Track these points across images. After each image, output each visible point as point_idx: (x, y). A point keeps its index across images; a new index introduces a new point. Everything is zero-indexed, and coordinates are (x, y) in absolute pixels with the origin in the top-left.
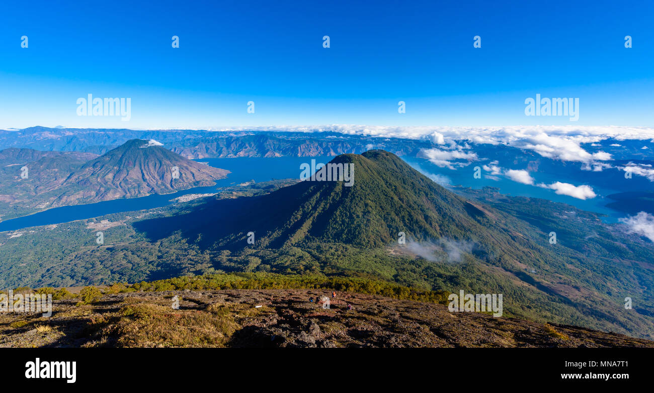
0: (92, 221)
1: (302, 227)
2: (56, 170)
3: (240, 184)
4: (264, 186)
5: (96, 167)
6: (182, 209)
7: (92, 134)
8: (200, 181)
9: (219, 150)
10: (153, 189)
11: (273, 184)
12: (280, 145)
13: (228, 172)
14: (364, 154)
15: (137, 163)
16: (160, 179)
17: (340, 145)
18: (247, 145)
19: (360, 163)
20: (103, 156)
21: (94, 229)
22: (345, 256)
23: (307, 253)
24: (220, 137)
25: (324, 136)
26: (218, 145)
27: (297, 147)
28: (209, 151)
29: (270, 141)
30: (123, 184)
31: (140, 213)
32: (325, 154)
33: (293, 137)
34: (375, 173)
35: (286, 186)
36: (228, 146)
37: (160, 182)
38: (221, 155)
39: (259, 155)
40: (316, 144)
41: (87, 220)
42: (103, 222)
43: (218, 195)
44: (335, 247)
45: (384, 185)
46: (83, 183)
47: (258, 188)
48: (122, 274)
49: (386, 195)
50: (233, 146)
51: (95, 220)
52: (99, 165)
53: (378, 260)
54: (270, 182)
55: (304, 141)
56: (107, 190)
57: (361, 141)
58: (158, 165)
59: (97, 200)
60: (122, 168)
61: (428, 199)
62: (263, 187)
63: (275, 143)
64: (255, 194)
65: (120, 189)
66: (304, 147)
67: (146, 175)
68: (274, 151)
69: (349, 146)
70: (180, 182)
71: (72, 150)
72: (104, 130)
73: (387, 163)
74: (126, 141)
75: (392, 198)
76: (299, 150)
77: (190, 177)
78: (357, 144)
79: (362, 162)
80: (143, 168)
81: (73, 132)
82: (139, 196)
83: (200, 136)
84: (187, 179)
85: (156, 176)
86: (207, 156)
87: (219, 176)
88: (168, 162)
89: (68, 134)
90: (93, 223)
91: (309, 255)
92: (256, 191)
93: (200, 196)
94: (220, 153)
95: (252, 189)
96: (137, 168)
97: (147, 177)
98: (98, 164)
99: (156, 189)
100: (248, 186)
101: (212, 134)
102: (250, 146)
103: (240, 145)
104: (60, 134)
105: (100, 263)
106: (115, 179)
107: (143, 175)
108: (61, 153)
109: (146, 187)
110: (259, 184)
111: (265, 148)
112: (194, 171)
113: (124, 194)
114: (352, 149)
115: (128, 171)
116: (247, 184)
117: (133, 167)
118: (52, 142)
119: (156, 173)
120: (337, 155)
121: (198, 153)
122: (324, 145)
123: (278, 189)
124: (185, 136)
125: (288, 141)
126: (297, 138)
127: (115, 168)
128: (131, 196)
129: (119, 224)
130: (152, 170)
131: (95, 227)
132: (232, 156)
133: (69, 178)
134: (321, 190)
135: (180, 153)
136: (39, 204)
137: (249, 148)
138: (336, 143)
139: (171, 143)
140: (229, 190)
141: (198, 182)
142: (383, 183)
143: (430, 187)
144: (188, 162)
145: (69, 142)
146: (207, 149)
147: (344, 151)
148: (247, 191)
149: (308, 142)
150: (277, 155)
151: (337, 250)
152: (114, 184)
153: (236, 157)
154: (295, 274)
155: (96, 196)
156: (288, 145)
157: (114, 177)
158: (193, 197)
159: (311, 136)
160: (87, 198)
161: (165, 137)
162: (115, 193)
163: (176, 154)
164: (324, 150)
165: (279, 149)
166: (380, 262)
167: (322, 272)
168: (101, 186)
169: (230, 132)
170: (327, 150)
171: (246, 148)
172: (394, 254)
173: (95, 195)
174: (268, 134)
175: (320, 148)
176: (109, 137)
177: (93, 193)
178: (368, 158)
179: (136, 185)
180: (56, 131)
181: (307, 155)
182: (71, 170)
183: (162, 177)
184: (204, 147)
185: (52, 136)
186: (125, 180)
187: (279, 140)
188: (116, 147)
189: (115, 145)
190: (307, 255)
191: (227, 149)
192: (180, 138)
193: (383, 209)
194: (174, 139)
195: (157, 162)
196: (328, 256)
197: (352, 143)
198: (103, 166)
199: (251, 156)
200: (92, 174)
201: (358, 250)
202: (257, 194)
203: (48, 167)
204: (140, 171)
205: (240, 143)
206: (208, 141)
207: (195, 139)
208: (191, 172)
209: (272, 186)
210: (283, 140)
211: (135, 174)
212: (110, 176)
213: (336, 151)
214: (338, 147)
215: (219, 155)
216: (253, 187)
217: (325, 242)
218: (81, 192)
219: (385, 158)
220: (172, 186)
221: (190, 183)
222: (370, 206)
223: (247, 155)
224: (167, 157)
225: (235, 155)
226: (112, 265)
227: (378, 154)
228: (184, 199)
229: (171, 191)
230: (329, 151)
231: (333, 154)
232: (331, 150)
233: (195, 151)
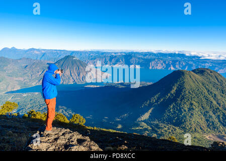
1: (148, 112)
2: (39, 68)
7: (51, 52)
10: (75, 80)
12: (139, 61)
14: (194, 71)
15: (69, 67)
17: (177, 63)
19: (190, 76)
20: (56, 63)
22: (173, 133)
23: (150, 127)
24: (107, 55)
26: (105, 59)
27: (150, 63)
29: (133, 59)
30: (63, 77)
32: (167, 68)
33: (147, 57)
34: (201, 84)
36: (111, 60)
37: (78, 78)
40: (162, 62)
44: (168, 127)
45: (207, 93)
49: (207, 100)
50: (113, 61)
53: (196, 140)
55: (154, 59)
58: (77, 69)
63: (136, 60)
66: (154, 63)
69: (184, 64)
71: (44, 59)
72: (56, 50)
73: (211, 78)
74: (65, 56)
75: (212, 102)
76: (151, 65)
78: (190, 63)
79: (192, 77)
81: (45, 51)
82: (69, 84)
83: (97, 55)
85: (76, 74)
88: (82, 68)
89: (43, 52)
92: (123, 87)
95: (121, 86)
96: (69, 69)
97: (72, 74)
100: (119, 84)
101: (103, 53)
102: (122, 60)
108: (40, 61)
109: (72, 79)
110: (125, 83)
111: (131, 62)
113: (63, 82)
114: (186, 66)
115: (65, 71)
118: (37, 55)
120: (175, 69)
122: (167, 63)
124: (90, 54)
125: (144, 59)
126: (150, 57)
130: (75, 71)
133: (43, 72)
136: (32, 83)
138: (175, 61)
139: (84, 58)
142: (206, 91)
145: (43, 56)
147: (180, 67)
151: (169, 129)
156: (144, 62)
161: (81, 54)
163: (85, 64)
164: (167, 65)
165: (138, 64)
169: (112, 53)
171: (120, 62)
172: (209, 139)
175: (164, 64)
176: (58, 54)
178: (196, 74)
179: (68, 78)
180: (38, 50)
181: (155, 68)
182: (43, 68)
183: (79, 75)
186: (64, 75)
187: (139, 58)
189: (60, 58)
191: (110, 62)
192: (88, 55)
193: (203, 108)
194: (85, 55)
195: (77, 67)
196: (163, 131)
201: (183, 131)
203: (36, 67)
204: (70, 71)
205: (117, 59)
206: (101, 57)
207: (94, 56)
210: (141, 58)
211: (67, 72)
213: (174, 67)
216: (122, 84)
217: (162, 123)
219: (209, 75)
220: (83, 80)
224: (82, 65)
227: (205, 71)
229: (82, 83)
230: (170, 66)
231: (172, 68)
232: (172, 66)
233: (94, 62)
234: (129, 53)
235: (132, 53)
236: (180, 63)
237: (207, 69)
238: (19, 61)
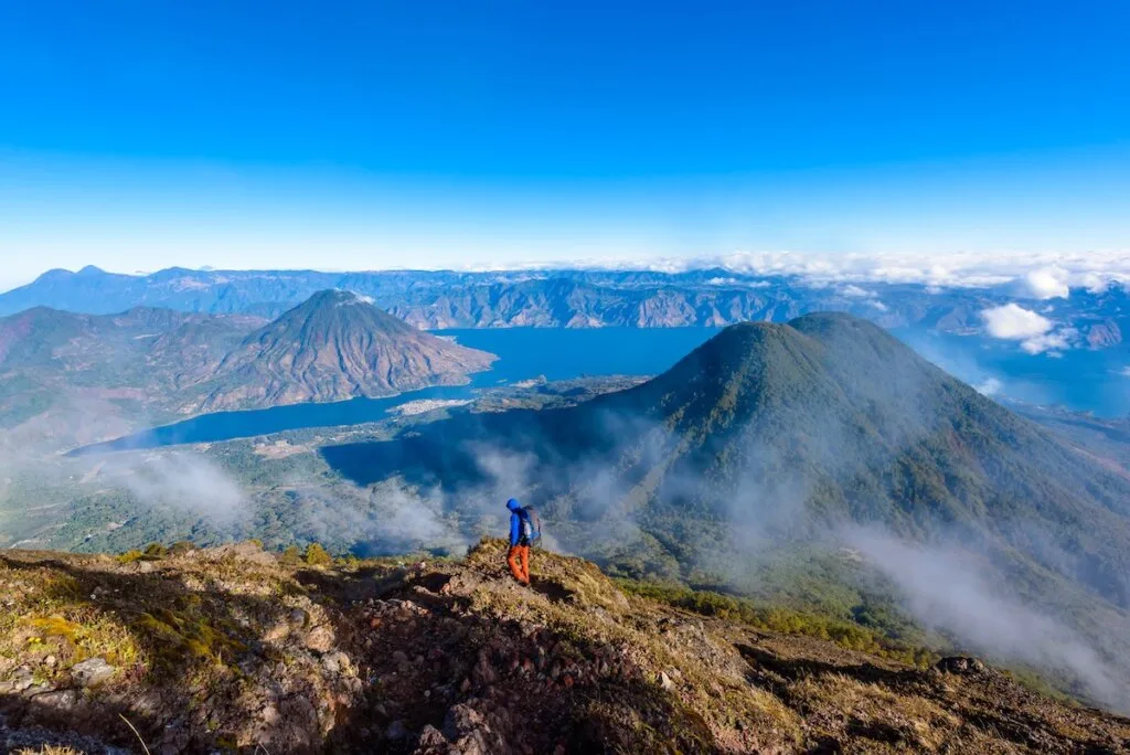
0: (261, 442)
1: (642, 482)
2: (205, 346)
3: (516, 382)
4: (566, 388)
5: (265, 343)
6: (408, 429)
7: (256, 279)
8: (440, 375)
9: (476, 311)
10: (358, 386)
11: (583, 386)
12: (599, 301)
13: (495, 357)
14: (795, 323)
15: (331, 336)
16: (370, 368)
17: (737, 300)
18: (531, 302)
19: (784, 344)
20: (276, 322)
21: (264, 457)
23: (652, 538)
24: (478, 284)
25: (699, 281)
26: (474, 300)
27: (638, 306)
28: (457, 314)
29: (578, 293)
30: (308, 375)
31: (337, 431)
32: (701, 320)
33: (629, 284)
34: (821, 370)
35: (610, 390)
36: (494, 302)
37: (369, 375)
38: (481, 323)
39: (556, 323)
40: (681, 299)
41: (253, 438)
42: (282, 444)
43: (475, 404)
44: (714, 530)
46: (246, 372)
47: (553, 392)
48: (312, 540)
50: (504, 303)
51: (266, 440)
52: (270, 338)
53: (817, 568)
54: (578, 382)
55: (654, 292)
56: (285, 385)
57: (789, 291)
58: (366, 341)
59: (268, 404)
60: (305, 345)
61: (961, 435)
62: (561, 391)
63: (589, 296)
64: (545, 405)
65: (303, 385)
66: (653, 306)
67: (345, 358)
68: (588, 313)
69: (758, 302)
70: (405, 376)
71: (227, 310)
72: (275, 273)
73: (854, 346)
74: (311, 294)
76: (642, 312)
77: (422, 365)
79: (789, 342)
80: (340, 346)
81: (227, 278)
82: (336, 400)
83: (441, 283)
84: (417, 369)
85: (363, 362)
86: (453, 324)
87: (475, 364)
88: (383, 336)
89: (221, 280)
90: (263, 445)
91: (656, 541)
92: (548, 398)
93: (441, 403)
94: (478, 317)
95: (540, 395)
96: (331, 345)
97: (348, 364)
98: (268, 336)
99: (363, 386)
100: (532, 388)
101: (463, 277)
102: (538, 303)
103: (517, 301)
104: (208, 281)
105: (276, 517)
106: (296, 366)
107: (341, 359)
108: (211, 316)
109: (347, 382)
110: (554, 385)
111: (568, 307)
112: (428, 355)
113: (312, 394)
114: (766, 309)
115: (316, 352)
116: (530, 384)
117: (323, 342)
118: (196, 296)
119: (363, 356)
120: (728, 324)
121: (438, 318)
122: (699, 304)
123: (593, 396)
124: (413, 283)
125: (618, 292)
126: (636, 285)
127: (295, 344)
128: (322, 399)
129: (305, 450)
130: (357, 350)
131: (268, 453)
132: (500, 323)
133: (224, 361)
134: (688, 404)
135: (404, 318)
136: (183, 406)
137: (534, 307)
138: (726, 295)
139: (389, 297)
140: (495, 395)
141: (436, 376)
143: (967, 408)
144: (420, 336)
145: (221, 297)
146: (454, 310)
147: (745, 316)
148: (529, 398)
149: (661, 295)
150: (594, 322)
152: (294, 375)
153: (507, 326)
154: (624, 577)
155: (267, 396)
156: (616, 302)
157: (294, 362)
158: (427, 405)
159: (669, 280)
160: (253, 399)
161: (378, 285)
162: (296, 392)
163: (397, 320)
164: (699, 311)
165: (598, 310)
166: (822, 575)
167: (685, 581)
168: (275, 378)
169: (497, 274)
170: (705, 313)
171: (529, 307)
173: (265, 394)
174: (575, 278)
175: (688, 309)
176: (283, 286)
177: (262, 390)
178: (805, 332)
179: (330, 379)
180: (200, 275)
181: (659, 323)
182: (226, 348)
183: (373, 365)
184: (448, 305)
185: (194, 284)
186: (312, 369)
187: (599, 290)
188: (294, 305)
189: (295, 302)
190: (653, 541)
191: (492, 309)
192: (404, 287)
194: (392, 288)
195: (365, 335)
196: (698, 548)
197: (765, 296)
198: (276, 340)
199: (537, 326)
200: (260, 355)
202: (550, 404)
203: (193, 341)
204: (336, 351)
205: (518, 296)
206: (455, 293)
207: (430, 290)
208: (425, 357)
209: (581, 391)
210: (607, 290)
211: (327, 357)
212: (288, 360)
213: (726, 315)
214: (731, 306)
215: (477, 322)
216: (542, 389)
217: (693, 518)
218: (244, 387)
220: (390, 382)
221: (422, 378)
222: (805, 446)
223: (530, 321)
224: (383, 326)
225: (508, 321)
226: (295, 523)
227: (832, 322)
228: (412, 409)
229: (390, 392)
230: (710, 314)
231: (720, 322)
232: (716, 312)
233: (432, 314)
234: (562, 273)
235: (574, 272)
236: (743, 301)
237: (841, 314)
238: (118, 322)
